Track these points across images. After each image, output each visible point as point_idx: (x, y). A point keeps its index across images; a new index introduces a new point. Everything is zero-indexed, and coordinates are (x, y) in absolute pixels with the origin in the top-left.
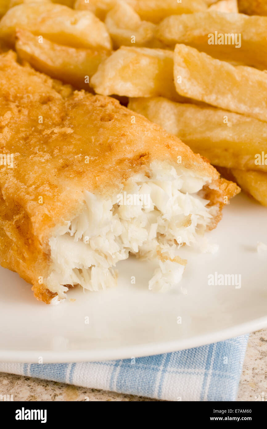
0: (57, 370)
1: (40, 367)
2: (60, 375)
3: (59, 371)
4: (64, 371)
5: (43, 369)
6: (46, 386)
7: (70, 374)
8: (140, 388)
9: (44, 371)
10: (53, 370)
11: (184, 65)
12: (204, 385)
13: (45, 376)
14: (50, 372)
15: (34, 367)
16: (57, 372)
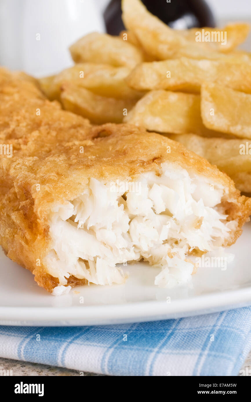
0: (50, 350)
1: (33, 348)
2: (53, 355)
3: (52, 351)
4: (56, 352)
5: (36, 350)
6: (40, 372)
7: (63, 354)
8: (131, 367)
9: (37, 352)
10: (46, 351)
11: (210, 99)
12: (197, 364)
13: (38, 358)
14: (43, 353)
15: (27, 348)
16: (50, 353)
